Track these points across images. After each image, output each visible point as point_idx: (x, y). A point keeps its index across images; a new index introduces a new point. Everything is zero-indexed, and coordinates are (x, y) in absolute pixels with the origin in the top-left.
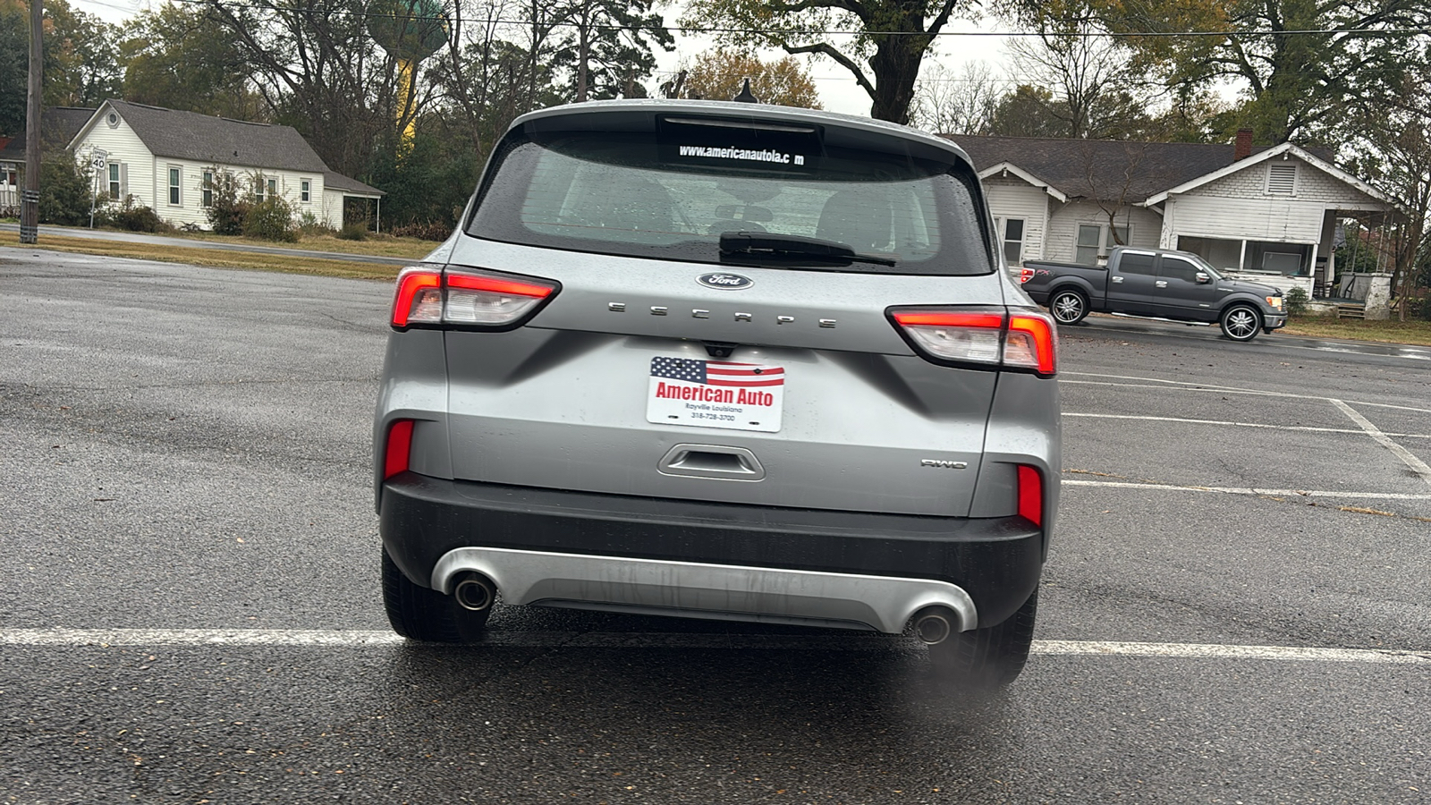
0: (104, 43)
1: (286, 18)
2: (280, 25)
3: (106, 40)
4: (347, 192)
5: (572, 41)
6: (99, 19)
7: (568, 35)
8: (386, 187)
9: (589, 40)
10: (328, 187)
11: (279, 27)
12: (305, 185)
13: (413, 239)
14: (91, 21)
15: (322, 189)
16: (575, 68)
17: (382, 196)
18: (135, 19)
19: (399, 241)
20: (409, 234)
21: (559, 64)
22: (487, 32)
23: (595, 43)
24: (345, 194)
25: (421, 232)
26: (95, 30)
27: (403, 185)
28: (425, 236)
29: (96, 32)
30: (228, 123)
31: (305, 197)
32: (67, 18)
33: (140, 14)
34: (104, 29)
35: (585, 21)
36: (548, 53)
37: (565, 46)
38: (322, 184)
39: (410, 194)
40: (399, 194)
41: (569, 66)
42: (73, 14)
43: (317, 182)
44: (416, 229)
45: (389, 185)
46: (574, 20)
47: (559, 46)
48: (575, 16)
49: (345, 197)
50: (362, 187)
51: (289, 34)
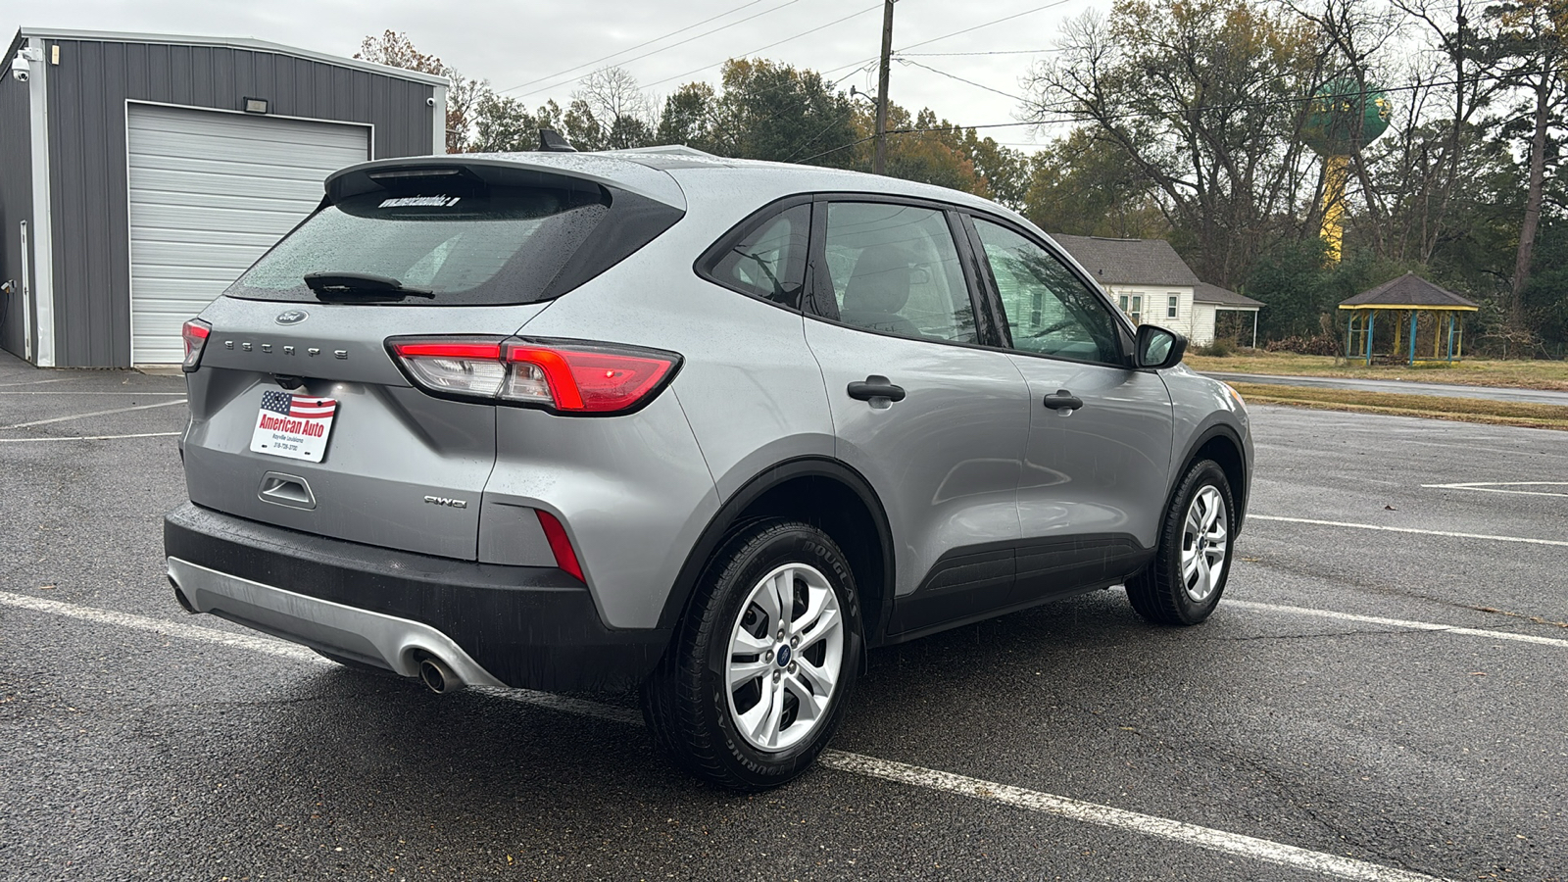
0: (1025, 177)
1: (1182, 128)
2: (1175, 136)
3: (1026, 173)
4: (1220, 305)
5: (1527, 108)
6: (1023, 154)
7: (1522, 100)
8: (1269, 298)
9: (1550, 102)
10: (1198, 300)
11: (1173, 140)
12: (1173, 300)
13: (1290, 354)
14: (1015, 158)
15: (1191, 303)
16: (1529, 140)
17: (1260, 308)
18: (1045, 149)
19: (1271, 356)
20: (1287, 348)
21: (1508, 137)
22: (1411, 112)
23: (1558, 106)
24: (1218, 308)
25: (1301, 345)
26: (1018, 165)
27: (1289, 295)
28: (1305, 349)
29: (1018, 167)
30: (1097, 242)
31: (1172, 312)
32: (993, 157)
33: (1051, 144)
34: (1026, 163)
35: (1544, 82)
36: (1492, 126)
37: (1518, 114)
38: (1192, 298)
39: (1296, 304)
40: (1283, 304)
41: (1522, 137)
42: (999, 153)
43: (1186, 296)
44: (1295, 343)
45: (1273, 295)
46: (1529, 83)
47: (1508, 116)
48: (1531, 77)
49: (1217, 311)
50: (1238, 298)
51: (1185, 144)
